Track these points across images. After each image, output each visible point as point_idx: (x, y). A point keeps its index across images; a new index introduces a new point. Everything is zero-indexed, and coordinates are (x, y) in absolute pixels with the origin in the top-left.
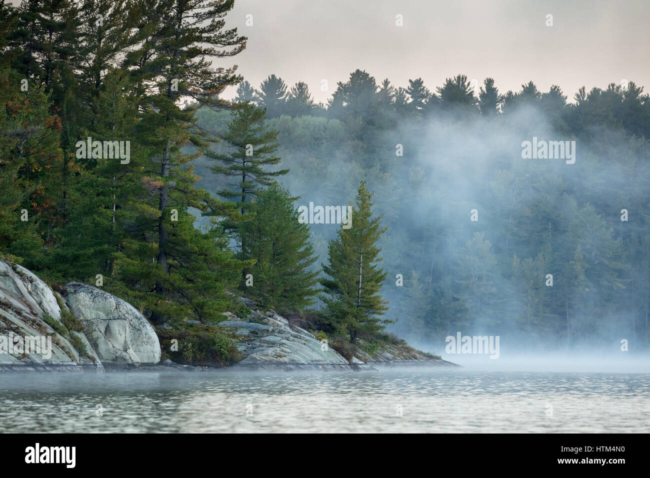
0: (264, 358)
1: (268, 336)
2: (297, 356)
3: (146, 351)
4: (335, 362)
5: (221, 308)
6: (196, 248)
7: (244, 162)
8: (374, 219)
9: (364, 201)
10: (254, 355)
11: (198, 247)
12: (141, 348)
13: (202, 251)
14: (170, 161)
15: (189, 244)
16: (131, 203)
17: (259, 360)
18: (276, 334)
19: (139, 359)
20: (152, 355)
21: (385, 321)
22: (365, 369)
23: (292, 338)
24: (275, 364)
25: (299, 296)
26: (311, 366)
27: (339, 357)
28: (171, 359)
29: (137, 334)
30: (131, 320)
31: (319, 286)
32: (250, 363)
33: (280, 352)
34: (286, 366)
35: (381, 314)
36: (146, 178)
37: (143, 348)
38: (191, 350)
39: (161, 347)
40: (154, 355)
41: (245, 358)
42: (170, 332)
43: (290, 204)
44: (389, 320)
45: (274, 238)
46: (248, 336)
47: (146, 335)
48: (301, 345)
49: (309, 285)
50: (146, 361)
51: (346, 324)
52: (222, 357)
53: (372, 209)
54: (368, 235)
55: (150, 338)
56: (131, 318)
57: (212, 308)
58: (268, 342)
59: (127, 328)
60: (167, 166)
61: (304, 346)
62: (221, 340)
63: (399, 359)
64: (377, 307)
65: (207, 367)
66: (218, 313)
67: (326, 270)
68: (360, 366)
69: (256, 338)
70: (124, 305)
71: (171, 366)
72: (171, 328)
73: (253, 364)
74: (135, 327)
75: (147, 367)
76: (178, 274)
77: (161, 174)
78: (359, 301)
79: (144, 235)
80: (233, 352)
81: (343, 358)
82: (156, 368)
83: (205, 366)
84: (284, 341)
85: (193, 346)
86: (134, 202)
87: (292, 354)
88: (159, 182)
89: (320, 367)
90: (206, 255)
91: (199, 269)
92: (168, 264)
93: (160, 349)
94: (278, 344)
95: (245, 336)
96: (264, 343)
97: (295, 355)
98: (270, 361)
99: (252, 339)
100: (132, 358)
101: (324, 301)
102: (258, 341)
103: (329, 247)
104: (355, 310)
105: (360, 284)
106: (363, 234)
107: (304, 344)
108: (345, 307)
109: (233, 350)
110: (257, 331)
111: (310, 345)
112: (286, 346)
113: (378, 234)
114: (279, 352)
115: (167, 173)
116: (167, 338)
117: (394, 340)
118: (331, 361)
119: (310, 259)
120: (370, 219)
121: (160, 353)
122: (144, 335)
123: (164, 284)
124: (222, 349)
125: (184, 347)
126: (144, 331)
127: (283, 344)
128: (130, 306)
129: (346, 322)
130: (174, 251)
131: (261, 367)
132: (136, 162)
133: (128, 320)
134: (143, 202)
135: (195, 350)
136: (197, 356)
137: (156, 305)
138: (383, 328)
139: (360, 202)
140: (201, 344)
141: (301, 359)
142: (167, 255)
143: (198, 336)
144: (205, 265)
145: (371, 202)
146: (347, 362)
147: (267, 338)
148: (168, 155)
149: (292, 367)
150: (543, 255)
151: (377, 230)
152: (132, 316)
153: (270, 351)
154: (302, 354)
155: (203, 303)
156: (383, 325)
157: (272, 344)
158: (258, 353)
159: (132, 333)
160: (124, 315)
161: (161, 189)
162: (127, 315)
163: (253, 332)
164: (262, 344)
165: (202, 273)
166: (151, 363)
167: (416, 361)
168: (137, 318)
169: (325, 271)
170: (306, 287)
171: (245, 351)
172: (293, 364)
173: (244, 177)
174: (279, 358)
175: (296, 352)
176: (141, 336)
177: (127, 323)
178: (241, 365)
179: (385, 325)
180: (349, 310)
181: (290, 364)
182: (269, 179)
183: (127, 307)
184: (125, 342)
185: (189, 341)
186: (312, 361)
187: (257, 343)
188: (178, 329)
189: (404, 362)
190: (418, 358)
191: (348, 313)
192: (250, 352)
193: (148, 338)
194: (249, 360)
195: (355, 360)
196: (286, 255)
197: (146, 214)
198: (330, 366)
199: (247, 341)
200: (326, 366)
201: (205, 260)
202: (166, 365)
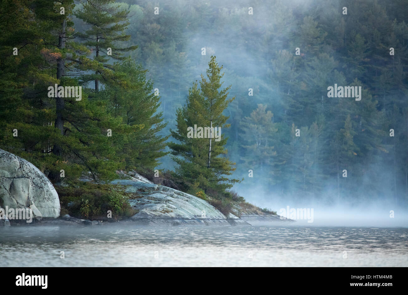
0: (153, 213)
1: (154, 193)
2: (182, 212)
3: (47, 207)
4: (215, 217)
5: (113, 167)
6: (91, 114)
7: (98, 39)
8: (223, 90)
9: (214, 74)
10: (144, 210)
11: (92, 112)
12: (43, 204)
13: (96, 116)
14: (66, 35)
15: (85, 110)
16: (31, 72)
17: (149, 215)
18: (162, 192)
19: (40, 214)
20: (53, 210)
21: (232, 180)
22: (240, 223)
23: (176, 195)
24: (164, 219)
25: (150, 157)
26: (194, 220)
27: (217, 213)
28: (69, 214)
29: (39, 191)
30: (34, 178)
31: (168, 149)
32: (141, 217)
33: (167, 208)
34: (173, 220)
35: (229, 174)
36: (45, 50)
37: (44, 203)
38: (87, 206)
39: (60, 203)
40: (54, 211)
41: (136, 213)
42: (68, 190)
43: (143, 76)
44: (236, 179)
45: (129, 106)
46: (137, 193)
47: (47, 192)
48: (184, 202)
49: (160, 148)
50: (47, 216)
51: (199, 183)
52: (116, 213)
53: (221, 80)
54: (218, 104)
55: (51, 194)
56: (33, 176)
57: (105, 168)
58: (155, 199)
59: (30, 186)
60: (64, 39)
61: (187, 202)
62: (115, 197)
63: (244, 215)
64: (225, 168)
65: (102, 221)
66: (111, 173)
67: (175, 135)
68: (236, 221)
69: (144, 195)
70: (27, 164)
71: (69, 220)
72: (67, 186)
73: (145, 219)
74: (37, 185)
75: (49, 222)
76: (74, 137)
77: (59, 46)
78: (209, 162)
79: (41, 101)
80: (126, 208)
81: (221, 214)
82: (56, 222)
83: (101, 220)
84: (170, 198)
85: (90, 202)
86: (34, 71)
87: (178, 210)
88: (57, 54)
89: (202, 221)
90: (99, 120)
91: (93, 133)
92: (64, 128)
93: (59, 205)
94: (164, 200)
95: (134, 193)
96: (151, 199)
97: (180, 211)
98: (159, 216)
99: (141, 196)
100: (35, 213)
101: (178, 163)
102: (146, 198)
103: (176, 115)
104: (206, 170)
105: (210, 147)
106: (213, 103)
107: (187, 201)
108: (197, 167)
109: (125, 206)
110: (144, 188)
111: (192, 201)
112: (172, 203)
113: (226, 104)
114: (165, 207)
115: (63, 45)
116: (65, 195)
117: (234, 197)
118: (211, 216)
119: (160, 125)
120: (219, 90)
121: (60, 208)
122: (46, 192)
123: (62, 146)
124: (116, 205)
125: (82, 203)
126: (45, 188)
127: (169, 200)
128: (32, 166)
129: (198, 181)
130: (71, 116)
131: (151, 221)
132: (36, 35)
133: (31, 178)
134: (42, 72)
135: (91, 206)
136: (94, 211)
137: (54, 165)
138: (230, 186)
139: (211, 75)
140: (96, 201)
141: (186, 214)
142: (63, 119)
143: (92, 193)
144: (98, 129)
145: (220, 75)
146: (225, 217)
147: (154, 195)
148: (64, 29)
149: (178, 221)
150: (318, 124)
151: (226, 100)
152: (34, 175)
153: (158, 207)
154: (185, 209)
155: (97, 163)
156: (230, 184)
157: (159, 201)
158: (148, 209)
159: (34, 191)
160: (27, 173)
161: (59, 60)
162: (30, 174)
163: (140, 190)
164: (150, 201)
165: (95, 136)
166: (51, 218)
167: (257, 216)
168: (39, 176)
169: (173, 136)
170: (157, 150)
171: (135, 206)
172: (179, 219)
173: (97, 52)
174: (166, 213)
175: (180, 208)
176: (43, 193)
177: (29, 180)
178: (133, 220)
179: (233, 184)
180: (201, 171)
181: (176, 218)
182: (120, 54)
183: (30, 166)
184: (28, 198)
185: (86, 198)
186: (195, 216)
187: (145, 200)
188: (74, 187)
189: (248, 217)
190: (259, 214)
191: (199, 173)
192: (139, 207)
193: (49, 195)
194: (141, 215)
195: (231, 216)
196: (139, 121)
197: (46, 82)
198: (211, 221)
199: (136, 198)
200: (207, 221)
201: (98, 125)
202: (66, 219)
